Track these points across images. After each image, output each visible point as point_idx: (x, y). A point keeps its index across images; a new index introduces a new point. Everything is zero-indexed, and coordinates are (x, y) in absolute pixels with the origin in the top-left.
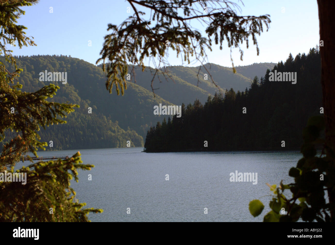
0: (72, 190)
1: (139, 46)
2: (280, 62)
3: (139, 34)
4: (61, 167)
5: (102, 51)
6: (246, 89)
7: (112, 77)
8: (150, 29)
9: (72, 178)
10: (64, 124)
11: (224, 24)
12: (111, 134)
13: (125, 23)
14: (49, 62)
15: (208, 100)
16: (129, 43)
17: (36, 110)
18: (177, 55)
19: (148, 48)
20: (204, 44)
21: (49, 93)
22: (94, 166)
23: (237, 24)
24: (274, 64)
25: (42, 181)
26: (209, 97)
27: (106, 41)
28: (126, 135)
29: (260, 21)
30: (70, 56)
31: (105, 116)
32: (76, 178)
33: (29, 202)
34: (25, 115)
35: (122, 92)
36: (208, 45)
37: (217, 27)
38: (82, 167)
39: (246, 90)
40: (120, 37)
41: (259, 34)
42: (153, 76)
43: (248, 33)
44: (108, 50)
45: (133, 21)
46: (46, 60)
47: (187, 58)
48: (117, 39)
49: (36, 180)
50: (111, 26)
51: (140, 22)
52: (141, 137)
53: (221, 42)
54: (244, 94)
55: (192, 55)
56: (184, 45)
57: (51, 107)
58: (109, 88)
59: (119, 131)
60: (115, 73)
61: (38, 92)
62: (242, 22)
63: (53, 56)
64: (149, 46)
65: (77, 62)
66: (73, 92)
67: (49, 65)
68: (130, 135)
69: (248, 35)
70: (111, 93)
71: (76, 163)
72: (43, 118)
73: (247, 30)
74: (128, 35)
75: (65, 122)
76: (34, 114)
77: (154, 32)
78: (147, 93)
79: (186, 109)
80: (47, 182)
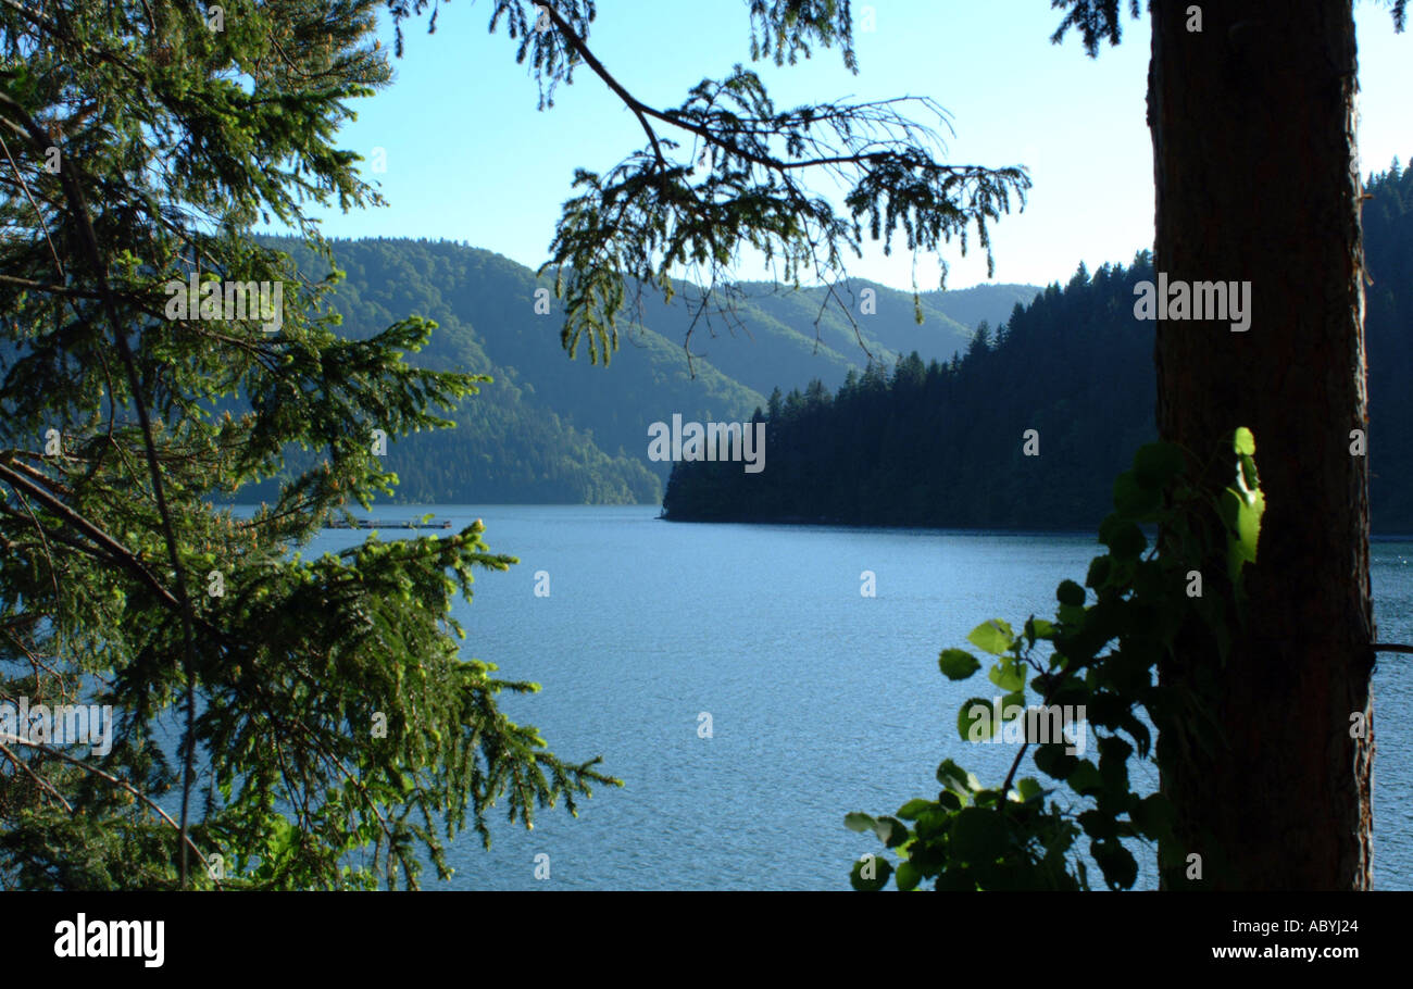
0: (455, 625)
1: (658, 233)
2: (1052, 285)
3: (662, 201)
4: (426, 559)
5: (557, 241)
6: (954, 354)
7: (579, 314)
8: (691, 190)
9: (455, 590)
10: (448, 429)
11: (898, 186)
12: (571, 466)
13: (624, 168)
14: (407, 257)
15: (847, 382)
16: (631, 224)
17: (371, 391)
18: (767, 264)
19: (684, 240)
20: (839, 238)
21: (410, 339)
22: (519, 562)
23: (934, 185)
24: (1036, 288)
25: (372, 596)
26: (850, 372)
27: (567, 216)
28: (613, 468)
29: (1001, 183)
30: (465, 243)
31: (556, 416)
32: (466, 592)
33: (334, 650)
34: (340, 404)
35: (605, 356)
36: (850, 241)
37: (878, 191)
38: (486, 561)
39: (956, 357)
40: (607, 207)
41: (997, 218)
42: (692, 319)
43: (966, 212)
44: (571, 239)
45: (645, 165)
46: (401, 252)
47: (792, 271)
48: (597, 211)
49: (356, 593)
50: (582, 176)
51: (662, 168)
52: (656, 478)
53: (888, 233)
54: (949, 368)
55: (807, 266)
56: (784, 237)
57: (411, 380)
58: (569, 344)
59: (595, 457)
60: (589, 304)
61: (380, 338)
62: (950, 182)
63: (419, 241)
64: (688, 236)
65: (484, 260)
66: (470, 342)
67: (407, 265)
68: (624, 472)
69: (965, 219)
70: (574, 358)
71: (467, 549)
72: (391, 411)
73: (963, 204)
74: (629, 200)
75: (450, 425)
76: (367, 401)
77: (701, 196)
78: (678, 355)
79: (785, 403)
80: (386, 599)
